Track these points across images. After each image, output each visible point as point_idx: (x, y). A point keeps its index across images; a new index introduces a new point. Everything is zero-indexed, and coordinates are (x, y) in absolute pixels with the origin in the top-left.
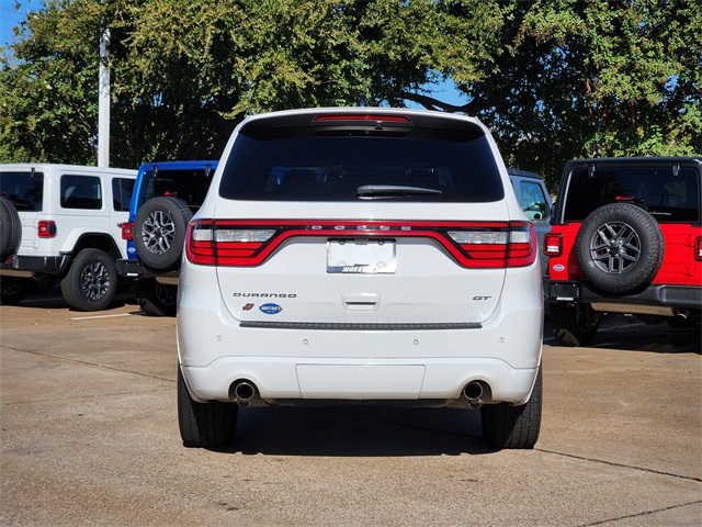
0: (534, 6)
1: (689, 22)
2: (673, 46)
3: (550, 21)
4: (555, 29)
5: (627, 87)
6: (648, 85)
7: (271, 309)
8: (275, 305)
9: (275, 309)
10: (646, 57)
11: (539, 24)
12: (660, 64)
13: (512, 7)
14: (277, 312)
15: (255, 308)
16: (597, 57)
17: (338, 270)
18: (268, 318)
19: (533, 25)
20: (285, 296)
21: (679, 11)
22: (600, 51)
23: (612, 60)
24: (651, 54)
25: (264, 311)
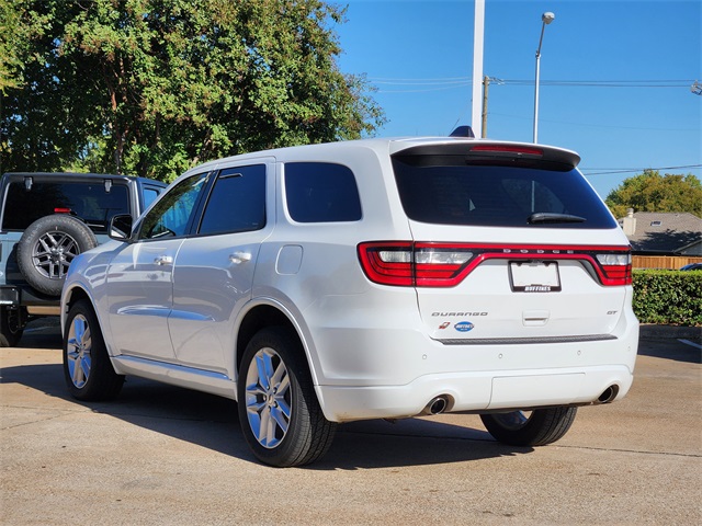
0: (77, 17)
1: (230, 50)
2: (215, 71)
3: (99, 35)
4: (105, 43)
5: (172, 107)
6: (192, 106)
7: (465, 326)
8: (468, 323)
9: (467, 326)
10: (188, 79)
11: (86, 37)
12: (201, 86)
13: (50, 16)
14: (469, 329)
15: (451, 327)
16: (142, 76)
17: (521, 289)
18: (463, 336)
19: (80, 37)
20: (478, 314)
21: (221, 39)
22: (145, 70)
23: (155, 79)
24: (193, 77)
25: (459, 329)
